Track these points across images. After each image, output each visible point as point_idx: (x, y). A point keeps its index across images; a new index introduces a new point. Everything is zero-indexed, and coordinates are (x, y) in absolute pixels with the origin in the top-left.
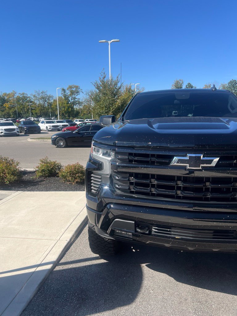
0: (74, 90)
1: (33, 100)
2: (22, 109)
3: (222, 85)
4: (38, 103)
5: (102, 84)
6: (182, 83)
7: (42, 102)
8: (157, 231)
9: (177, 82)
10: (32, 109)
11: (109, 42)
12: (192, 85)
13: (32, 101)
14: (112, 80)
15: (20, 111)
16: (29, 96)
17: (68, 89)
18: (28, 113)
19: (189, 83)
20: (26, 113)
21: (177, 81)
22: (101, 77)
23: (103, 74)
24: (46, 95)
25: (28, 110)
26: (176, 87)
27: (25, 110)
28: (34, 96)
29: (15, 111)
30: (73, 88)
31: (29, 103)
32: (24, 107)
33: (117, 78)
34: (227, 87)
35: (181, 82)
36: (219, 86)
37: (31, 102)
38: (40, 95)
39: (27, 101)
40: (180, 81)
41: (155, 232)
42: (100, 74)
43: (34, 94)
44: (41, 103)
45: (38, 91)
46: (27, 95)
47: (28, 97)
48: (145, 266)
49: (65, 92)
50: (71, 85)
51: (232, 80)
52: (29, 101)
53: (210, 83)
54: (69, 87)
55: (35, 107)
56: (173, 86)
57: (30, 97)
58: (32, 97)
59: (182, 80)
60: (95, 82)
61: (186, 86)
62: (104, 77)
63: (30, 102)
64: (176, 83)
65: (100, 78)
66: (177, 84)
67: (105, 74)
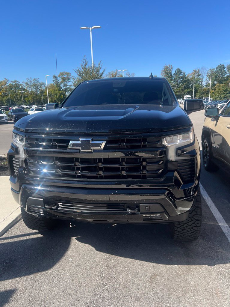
0: (65, 77)
1: (25, 88)
2: (14, 97)
3: (210, 69)
4: (31, 91)
5: (84, 71)
6: (172, 68)
7: (34, 89)
8: (62, 206)
9: (167, 68)
10: (25, 97)
11: (91, 29)
12: (181, 71)
13: (25, 89)
14: (94, 66)
15: (13, 99)
16: (21, 83)
17: (59, 76)
18: (21, 100)
19: (178, 69)
20: (19, 101)
22: (83, 64)
23: (85, 61)
24: (38, 82)
25: (21, 98)
26: (165, 72)
27: (18, 98)
28: (27, 84)
29: (8, 99)
30: (64, 74)
31: (21, 91)
32: (17, 95)
33: (99, 64)
34: (215, 72)
35: (170, 68)
36: (207, 71)
37: (24, 89)
38: (32, 83)
39: (20, 89)
40: (169, 66)
41: (62, 207)
42: (82, 61)
43: (26, 81)
44: (33, 90)
45: (30, 78)
46: (20, 83)
47: (20, 85)
48: (75, 239)
49: (56, 79)
50: (62, 72)
51: (220, 65)
52: (21, 88)
53: (199, 69)
54: (60, 74)
55: (28, 95)
56: (162, 71)
57: (22, 85)
58: (24, 85)
59: (171, 66)
60: (77, 69)
61: (175, 72)
62: (86, 65)
63: (22, 90)
64: (165, 69)
65: (82, 65)
66: (167, 69)
67: (87, 61)
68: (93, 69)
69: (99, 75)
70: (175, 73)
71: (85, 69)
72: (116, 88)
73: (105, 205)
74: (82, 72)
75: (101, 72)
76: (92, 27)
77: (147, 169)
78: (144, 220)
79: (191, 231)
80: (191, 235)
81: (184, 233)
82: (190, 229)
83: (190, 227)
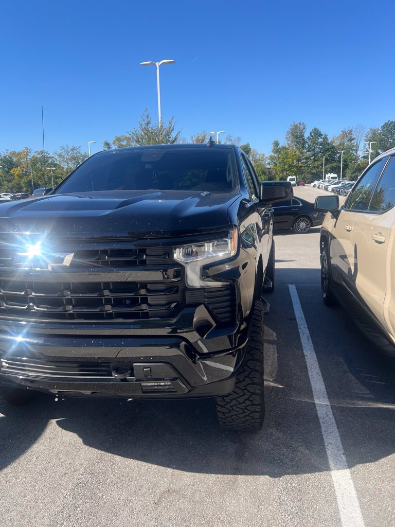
0: (124, 144)
1: (58, 162)
2: (40, 178)
3: (371, 130)
4: (66, 167)
5: (145, 134)
6: (304, 128)
7: (73, 165)
8: (7, 365)
9: (296, 126)
10: (56, 178)
11: (158, 64)
12: (320, 132)
13: (57, 164)
14: (161, 126)
15: (38, 181)
16: (51, 155)
17: (114, 143)
18: (50, 183)
19: (315, 129)
20: (46, 184)
21: (294, 126)
22: (143, 123)
23: (146, 118)
24: (79, 153)
25: (50, 179)
26: (293, 135)
27: (46, 179)
28: (60, 156)
29: (30, 181)
30: (122, 140)
31: (50, 167)
32: (43, 175)
33: (170, 123)
34: (380, 133)
35: (302, 128)
36: (365, 133)
37: (55, 165)
38: (69, 154)
39: (49, 164)
40: (300, 124)
42: (141, 117)
43: (59, 151)
44: (71, 166)
45: (65, 146)
46: (49, 154)
47: (49, 158)
48: (55, 423)
49: (109, 148)
50: (119, 136)
51: (389, 121)
52: (52, 163)
53: (351, 128)
54: (116, 139)
55: (62, 174)
56: (288, 133)
57: (53, 157)
58: (57, 157)
59: (303, 124)
60: (134, 131)
61: (311, 134)
62: (148, 123)
63: (52, 165)
64: (293, 129)
65: (141, 125)
66: (296, 129)
67: (149, 118)
68: (160, 131)
69: (169, 141)
70: (309, 135)
71: (146, 131)
72: (148, 163)
73: (76, 365)
74: (142, 135)
75: (173, 135)
76: (159, 62)
77: (149, 301)
78: (143, 392)
79: (244, 412)
80: (246, 421)
81: (232, 416)
82: (243, 410)
83: (242, 406)
